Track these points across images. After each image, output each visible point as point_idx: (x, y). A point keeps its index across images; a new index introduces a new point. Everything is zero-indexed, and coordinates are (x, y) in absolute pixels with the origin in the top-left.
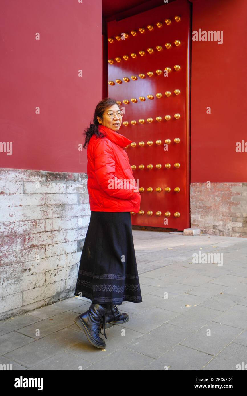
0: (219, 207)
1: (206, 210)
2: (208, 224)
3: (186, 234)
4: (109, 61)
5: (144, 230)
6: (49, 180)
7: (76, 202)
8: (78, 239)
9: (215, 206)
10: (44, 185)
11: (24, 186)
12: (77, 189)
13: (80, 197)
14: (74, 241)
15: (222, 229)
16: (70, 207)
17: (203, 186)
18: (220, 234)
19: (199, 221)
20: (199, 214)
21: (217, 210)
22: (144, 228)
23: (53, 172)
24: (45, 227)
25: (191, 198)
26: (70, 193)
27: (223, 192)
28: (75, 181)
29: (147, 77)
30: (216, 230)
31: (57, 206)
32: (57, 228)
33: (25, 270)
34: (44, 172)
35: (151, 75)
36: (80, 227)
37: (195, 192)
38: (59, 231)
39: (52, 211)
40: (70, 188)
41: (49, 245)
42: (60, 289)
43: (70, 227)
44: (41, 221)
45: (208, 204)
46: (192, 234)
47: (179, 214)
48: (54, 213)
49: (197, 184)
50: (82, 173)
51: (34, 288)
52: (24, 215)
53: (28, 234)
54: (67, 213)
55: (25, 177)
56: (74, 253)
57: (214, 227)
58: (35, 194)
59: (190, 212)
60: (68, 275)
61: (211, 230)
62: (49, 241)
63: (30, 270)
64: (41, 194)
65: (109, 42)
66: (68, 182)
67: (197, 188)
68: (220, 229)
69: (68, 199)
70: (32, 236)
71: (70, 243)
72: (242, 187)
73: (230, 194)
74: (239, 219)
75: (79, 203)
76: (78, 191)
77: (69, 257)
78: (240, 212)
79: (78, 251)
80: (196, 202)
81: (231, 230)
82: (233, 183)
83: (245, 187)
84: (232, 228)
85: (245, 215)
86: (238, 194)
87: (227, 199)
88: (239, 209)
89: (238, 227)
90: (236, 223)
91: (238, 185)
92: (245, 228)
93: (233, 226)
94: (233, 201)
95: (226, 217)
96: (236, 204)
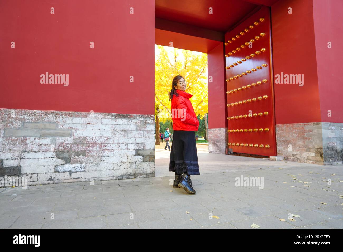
0: (296, 141)
1: (287, 143)
2: (289, 153)
3: (271, 159)
5: (250, 157)
6: (117, 118)
7: (135, 129)
8: (136, 149)
9: (294, 140)
10: (113, 120)
11: (101, 120)
12: (136, 123)
13: (138, 127)
14: (133, 150)
15: (299, 157)
16: (130, 132)
17: (284, 126)
18: (298, 160)
19: (283, 151)
20: (282, 146)
21: (295, 143)
22: (250, 155)
23: (119, 114)
24: (114, 141)
25: (276, 135)
26: (130, 125)
27: (299, 130)
28: (134, 118)
30: (295, 158)
31: (122, 131)
32: (121, 142)
33: (102, 160)
34: (113, 114)
35: (248, 58)
36: (137, 142)
37: (279, 130)
38: (123, 143)
39: (118, 133)
40: (131, 122)
41: (116, 150)
42: (124, 173)
43: (130, 142)
44: (111, 138)
45: (288, 139)
46: (275, 160)
47: (269, 146)
48: (119, 134)
49: (280, 125)
50: (139, 115)
51: (107, 170)
52: (101, 134)
53: (103, 143)
54: (128, 135)
55: (102, 116)
56: (133, 156)
57: (294, 156)
58: (108, 124)
59: (276, 144)
60: (129, 167)
61: (291, 158)
62: (116, 148)
63: (104, 161)
64: (111, 124)
66: (129, 119)
67: (280, 128)
68: (297, 157)
69: (129, 128)
70: (105, 144)
71: (130, 150)
72: (313, 125)
73: (304, 132)
74: (312, 150)
75: (137, 130)
76: (136, 124)
77: (130, 158)
78: (312, 145)
79: (136, 155)
80: (280, 138)
81: (306, 158)
82: (305, 123)
83: (315, 126)
84: (307, 157)
85: (317, 147)
86: (310, 131)
87: (302, 135)
88: (311, 142)
89: (312, 156)
90: (310, 153)
91: (310, 124)
92: (317, 157)
93: (307, 155)
94: (306, 137)
95: (301, 149)
96: (309, 139)
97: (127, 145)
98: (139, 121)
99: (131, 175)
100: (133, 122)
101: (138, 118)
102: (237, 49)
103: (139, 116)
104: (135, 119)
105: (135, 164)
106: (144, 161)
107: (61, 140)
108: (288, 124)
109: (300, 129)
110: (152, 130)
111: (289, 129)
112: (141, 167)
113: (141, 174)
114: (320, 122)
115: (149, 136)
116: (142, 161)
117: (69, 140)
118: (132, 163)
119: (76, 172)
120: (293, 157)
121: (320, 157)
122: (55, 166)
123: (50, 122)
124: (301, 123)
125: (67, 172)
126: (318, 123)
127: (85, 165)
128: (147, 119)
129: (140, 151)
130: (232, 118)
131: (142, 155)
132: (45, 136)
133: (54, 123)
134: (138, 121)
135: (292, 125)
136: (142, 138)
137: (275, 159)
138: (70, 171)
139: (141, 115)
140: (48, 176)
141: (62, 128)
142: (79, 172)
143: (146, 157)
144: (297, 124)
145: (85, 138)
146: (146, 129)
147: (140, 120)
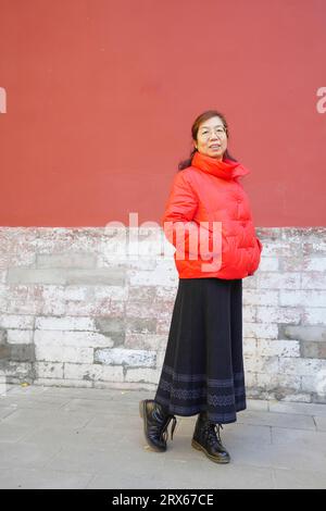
7: (275, 267)
8: (280, 322)
13: (284, 262)
14: (272, 323)
16: (264, 275)
28: (273, 239)
36: (283, 304)
43: (264, 302)
50: (288, 228)
54: (258, 284)
56: (272, 340)
60: (260, 368)
71: (264, 325)
76: (279, 255)
77: (263, 343)
79: (279, 338)
97: (254, 311)
98: (288, 246)
100: (270, 248)
101: (284, 237)
103: (288, 233)
105: (276, 362)
106: (302, 357)
107: (104, 292)
112: (295, 372)
113: (294, 391)
116: (298, 355)
117: (120, 293)
118: (269, 359)
119: (137, 367)
122: (95, 350)
123: (84, 253)
125: (118, 365)
127: (154, 353)
128: (312, 239)
129: (291, 328)
131: (297, 340)
132: (75, 284)
133: (91, 254)
134: (285, 246)
136: (298, 293)
138: (123, 364)
139: (293, 230)
140: (83, 370)
141: (106, 265)
142: (142, 367)
143: (311, 345)
145: (153, 289)
146: (310, 268)
147: (292, 243)
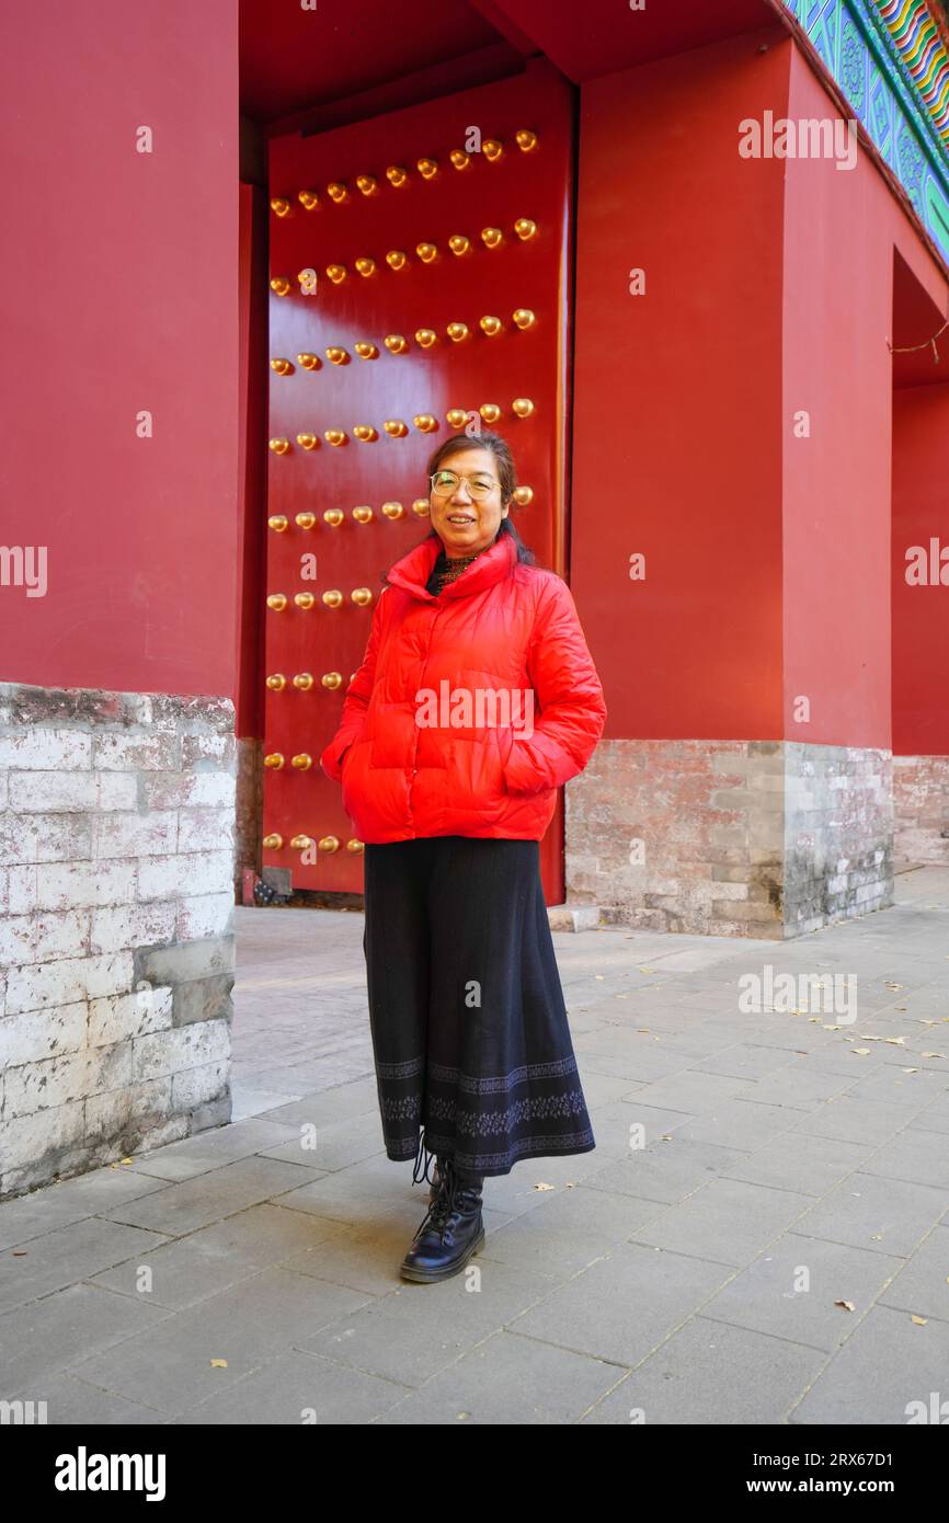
0: (668, 827)
1: (619, 835)
2: (626, 889)
4: (274, 284)
6: (26, 717)
7: (130, 803)
8: (138, 943)
9: (655, 824)
10: (3, 737)
12: (137, 754)
13: (148, 785)
14: (122, 950)
15: (676, 909)
16: (107, 821)
17: (612, 750)
18: (668, 924)
19: (596, 877)
20: (594, 854)
21: (659, 839)
23: (41, 688)
24: (6, 899)
25: (566, 796)
26: (107, 770)
27: (682, 775)
28: (127, 723)
29: (412, 348)
30: (654, 911)
31: (55, 817)
32: (53, 903)
34: (4, 688)
35: (427, 340)
36: (144, 898)
38: (61, 912)
39: (36, 837)
40: (108, 748)
41: (20, 968)
42: (63, 1134)
43: (106, 897)
45: (629, 818)
46: (572, 928)
48: (42, 843)
50: (155, 695)
54: (94, 847)
56: (121, 995)
57: (650, 900)
59: (563, 844)
60: (94, 1082)
61: (638, 911)
62: (22, 953)
65: (274, 212)
66: (100, 727)
68: (669, 908)
69: (100, 792)
71: (105, 959)
72: (750, 755)
73: (707, 783)
74: (736, 873)
75: (143, 806)
76: (139, 763)
77: (103, 1011)
78: (739, 848)
79: (135, 988)
80: (587, 812)
81: (707, 911)
82: (715, 743)
83: (758, 758)
84: (711, 905)
85: (758, 856)
86: (736, 781)
87: (695, 800)
88: (738, 834)
89: (733, 899)
90: (727, 885)
91: (736, 749)
92: (756, 905)
93: (714, 898)
94: (715, 808)
95: (690, 866)
96: (728, 818)
97: (85, 924)
98: (155, 744)
99: (107, 1137)
100: (119, 749)
101: (148, 717)
102: (360, 265)
103: (155, 707)
104: (134, 728)
105: (127, 1056)
106: (176, 1025)
108: (633, 743)
109: (686, 770)
110: (221, 806)
111: (634, 766)
112: (161, 1070)
113: (160, 1119)
114: (780, 743)
115: (207, 846)
116: (169, 1024)
118: (112, 1052)
120: (649, 905)
121: (770, 902)
124: (696, 742)
126: (772, 743)
128: (198, 726)
129: (157, 956)
130: (302, 680)
131: (168, 984)
134: (149, 742)
135: (652, 746)
136: (173, 861)
137: (571, 923)
139: (165, 699)
143: (191, 992)
144: (676, 743)
146: (196, 798)
147: (164, 735)
